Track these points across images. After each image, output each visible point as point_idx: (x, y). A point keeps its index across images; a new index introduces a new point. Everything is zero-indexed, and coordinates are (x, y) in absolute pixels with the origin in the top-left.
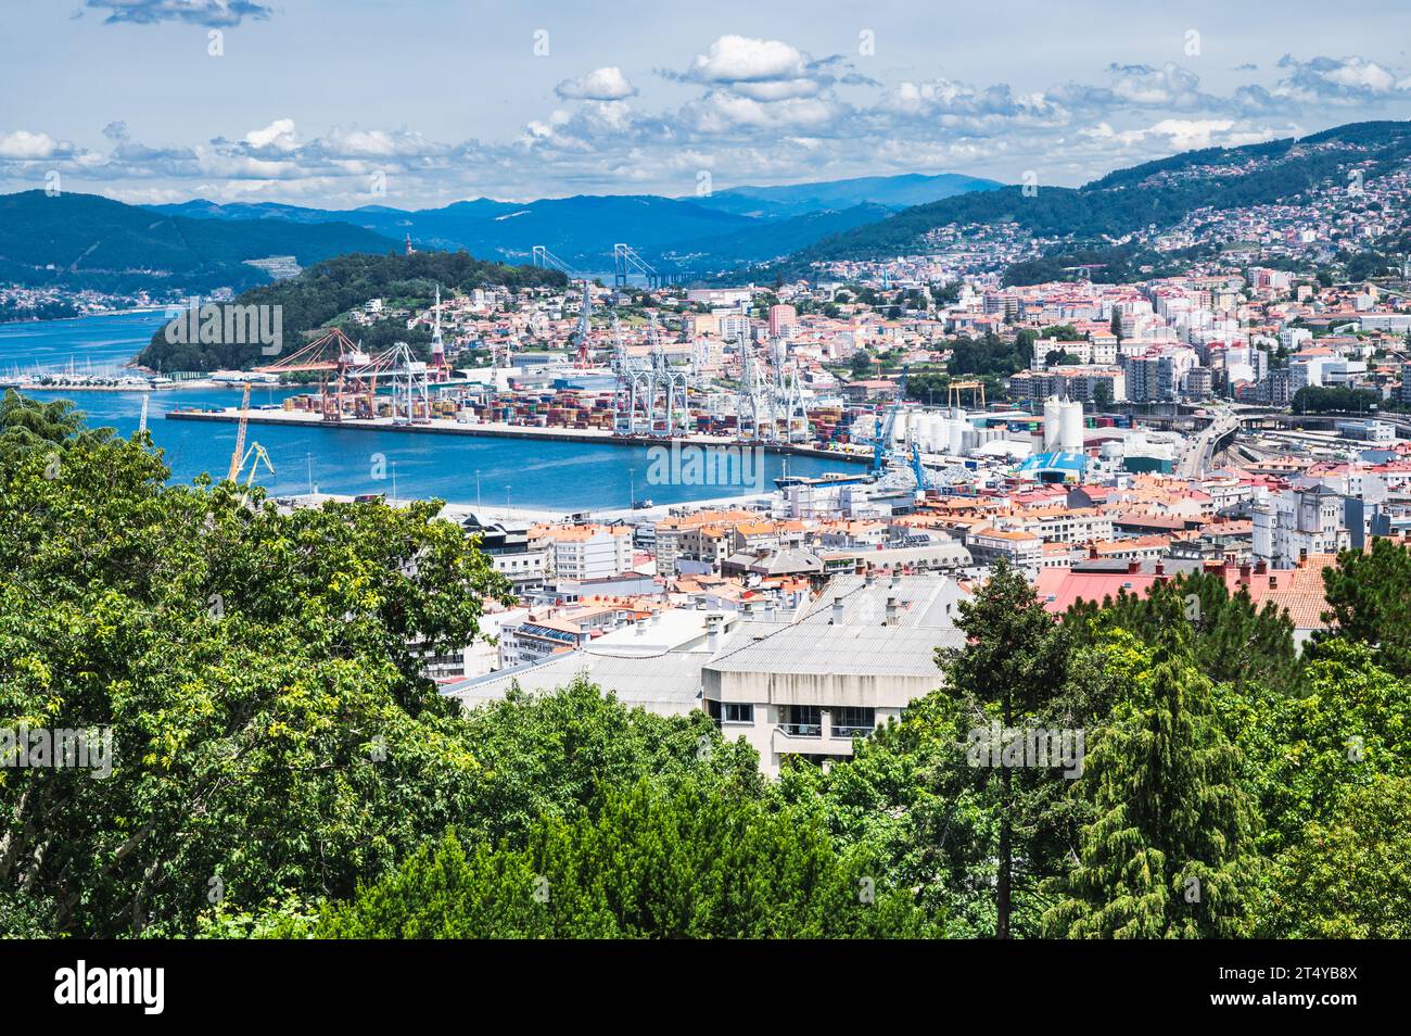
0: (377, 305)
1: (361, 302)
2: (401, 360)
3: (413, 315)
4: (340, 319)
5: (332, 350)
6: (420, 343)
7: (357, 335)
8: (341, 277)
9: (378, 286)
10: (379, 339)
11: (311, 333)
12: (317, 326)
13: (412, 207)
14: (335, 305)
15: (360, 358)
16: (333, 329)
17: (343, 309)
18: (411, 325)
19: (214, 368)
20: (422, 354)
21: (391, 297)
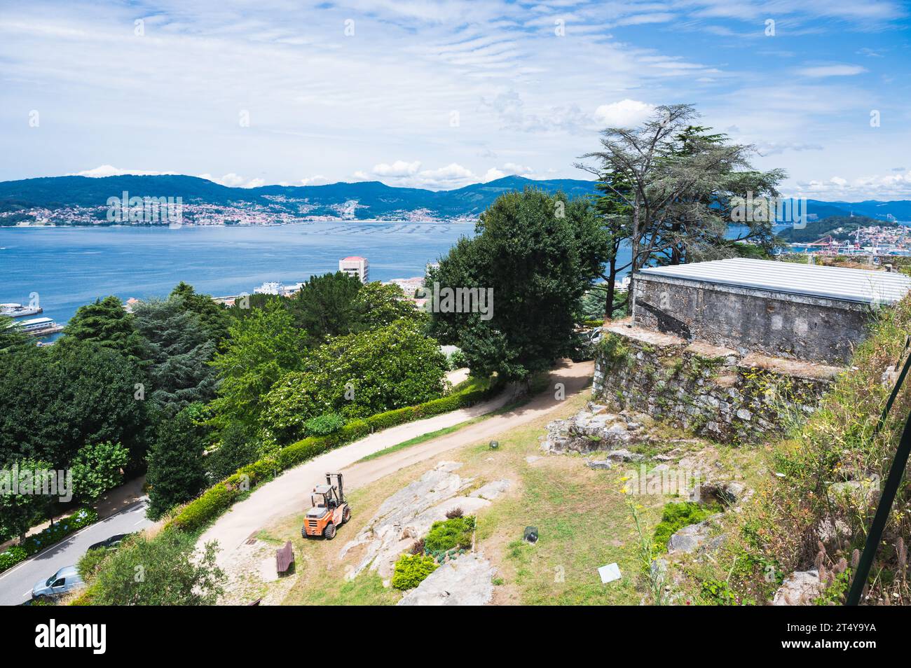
0: (840, 229)
1: (836, 228)
2: (847, 244)
3: (850, 232)
4: (829, 232)
5: (827, 240)
6: (852, 239)
7: (834, 236)
8: (831, 222)
9: (841, 224)
10: (840, 238)
11: (821, 235)
12: (823, 233)
13: (851, 202)
14: (828, 229)
15: (835, 243)
16: (828, 234)
17: (831, 229)
18: (849, 235)
19: (794, 242)
20: (852, 243)
21: (845, 228)
